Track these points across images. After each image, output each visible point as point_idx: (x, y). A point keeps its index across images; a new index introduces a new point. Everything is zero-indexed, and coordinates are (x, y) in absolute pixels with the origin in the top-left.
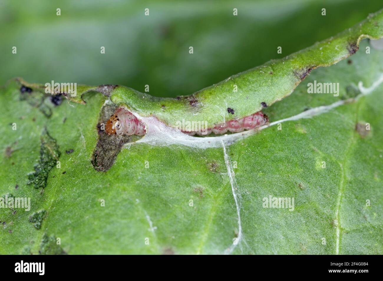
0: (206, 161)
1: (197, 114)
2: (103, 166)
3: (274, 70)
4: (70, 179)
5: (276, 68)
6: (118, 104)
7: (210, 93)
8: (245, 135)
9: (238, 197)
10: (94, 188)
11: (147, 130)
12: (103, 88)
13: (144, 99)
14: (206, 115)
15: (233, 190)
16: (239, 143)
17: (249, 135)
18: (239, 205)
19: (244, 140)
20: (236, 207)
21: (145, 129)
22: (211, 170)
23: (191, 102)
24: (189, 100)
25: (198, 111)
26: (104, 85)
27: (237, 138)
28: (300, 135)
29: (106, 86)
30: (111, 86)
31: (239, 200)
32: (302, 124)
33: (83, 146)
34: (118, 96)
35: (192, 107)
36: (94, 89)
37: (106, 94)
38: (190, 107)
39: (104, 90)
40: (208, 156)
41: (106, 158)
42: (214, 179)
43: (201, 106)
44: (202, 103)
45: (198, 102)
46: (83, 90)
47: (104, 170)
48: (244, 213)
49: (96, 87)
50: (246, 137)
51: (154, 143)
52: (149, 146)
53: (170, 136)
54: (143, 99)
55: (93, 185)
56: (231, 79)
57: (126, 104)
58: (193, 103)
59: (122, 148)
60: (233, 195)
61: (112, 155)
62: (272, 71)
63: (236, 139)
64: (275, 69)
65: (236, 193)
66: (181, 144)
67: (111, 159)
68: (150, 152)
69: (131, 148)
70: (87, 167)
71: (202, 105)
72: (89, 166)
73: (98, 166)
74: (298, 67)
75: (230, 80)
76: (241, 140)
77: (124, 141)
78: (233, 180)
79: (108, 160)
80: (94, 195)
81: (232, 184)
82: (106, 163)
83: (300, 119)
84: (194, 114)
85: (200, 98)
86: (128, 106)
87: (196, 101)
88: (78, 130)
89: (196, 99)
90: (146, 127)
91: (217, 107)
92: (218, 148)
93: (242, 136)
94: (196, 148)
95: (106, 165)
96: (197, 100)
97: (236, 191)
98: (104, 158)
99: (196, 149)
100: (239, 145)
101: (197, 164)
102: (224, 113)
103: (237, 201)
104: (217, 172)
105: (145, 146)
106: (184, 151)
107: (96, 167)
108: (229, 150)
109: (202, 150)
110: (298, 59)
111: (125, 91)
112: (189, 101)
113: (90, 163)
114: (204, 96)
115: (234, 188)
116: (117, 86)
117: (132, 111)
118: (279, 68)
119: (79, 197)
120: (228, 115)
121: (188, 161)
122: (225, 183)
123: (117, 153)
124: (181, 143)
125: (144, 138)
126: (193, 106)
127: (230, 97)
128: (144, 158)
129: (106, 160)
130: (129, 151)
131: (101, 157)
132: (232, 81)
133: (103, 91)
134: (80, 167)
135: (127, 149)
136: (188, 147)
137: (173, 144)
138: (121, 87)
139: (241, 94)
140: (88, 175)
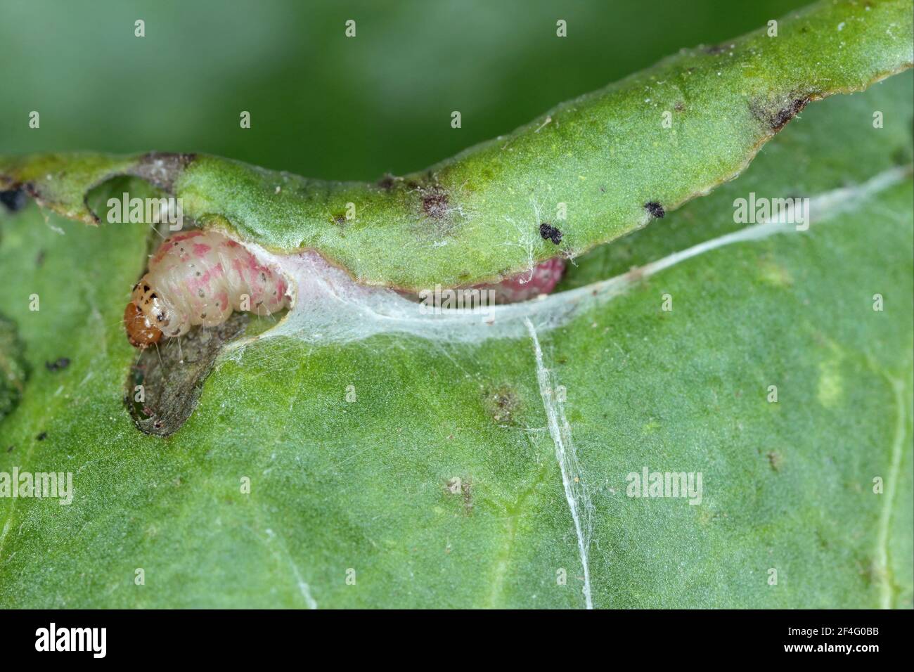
0: (482, 386)
1: (444, 243)
2: (160, 415)
3: (687, 98)
4: (60, 458)
5: (697, 90)
6: (199, 219)
7: (488, 174)
8: (601, 293)
9: (581, 506)
10: (134, 491)
11: (293, 297)
12: (151, 166)
13: (280, 193)
14: (474, 246)
15: (566, 483)
16: (581, 324)
17: (614, 292)
18: (585, 532)
19: (598, 309)
20: (575, 540)
21: (289, 293)
22: (497, 417)
23: (428, 201)
24: (421, 193)
25: (448, 233)
26: (153, 152)
27: (576, 305)
28: (773, 290)
29: (159, 156)
30: (176, 160)
31: (584, 517)
32: (780, 252)
33: (97, 347)
34: (197, 193)
35: (430, 220)
36: (124, 168)
37: (160, 184)
38: (424, 221)
39: (153, 172)
40: (488, 368)
41: (169, 389)
42: (508, 448)
43: (459, 215)
44: (460, 209)
45: (447, 202)
46: (89, 178)
47: (163, 432)
48: (602, 557)
49: (132, 160)
50: (604, 299)
51: (317, 336)
52: (301, 347)
53: (368, 310)
54: (275, 198)
55: (130, 480)
56: (552, 124)
57: (223, 217)
58: (432, 204)
59: (220, 358)
60: (565, 501)
61: (187, 379)
62: (682, 99)
63: (573, 310)
64: (692, 94)
65: (574, 494)
66: (403, 333)
67: (187, 393)
68: (305, 366)
69: (245, 356)
70: (111, 421)
71: (462, 214)
72: (118, 417)
73: (144, 417)
74: (763, 90)
75: (549, 125)
76: (589, 311)
77: (227, 333)
78: (566, 451)
79: (178, 396)
80: (135, 514)
81: (561, 464)
82: (171, 406)
83: (772, 237)
84: (436, 244)
85: (454, 189)
86: (230, 224)
87: (443, 199)
88: (83, 294)
89: (440, 191)
90: (290, 286)
91: (508, 220)
92: (518, 342)
93: (593, 298)
94: (449, 341)
95: (171, 414)
96: (445, 197)
97: (577, 488)
98: (163, 390)
99: (449, 345)
100: (585, 328)
101: (452, 399)
102: (530, 241)
103: (580, 519)
104: (514, 424)
105: (289, 349)
106: (411, 356)
107: (140, 418)
108: (552, 347)
109: (470, 347)
110: (765, 64)
111: (221, 176)
112: (421, 198)
113: (122, 405)
114: (466, 183)
115: (570, 478)
116: (192, 157)
117: (243, 240)
118: (703, 91)
119: (87, 519)
120: (542, 243)
121: (426, 393)
122: (540, 460)
123: (202, 373)
124: (404, 330)
125: (285, 321)
126: (432, 215)
127: (550, 188)
128: (286, 391)
129: (171, 398)
130: (239, 369)
131: (153, 383)
132: (556, 131)
133: (151, 175)
134: (89, 420)
135: (235, 362)
136: (425, 341)
137: (376, 336)
138: (205, 164)
139: (582, 177)
140: (114, 446)
